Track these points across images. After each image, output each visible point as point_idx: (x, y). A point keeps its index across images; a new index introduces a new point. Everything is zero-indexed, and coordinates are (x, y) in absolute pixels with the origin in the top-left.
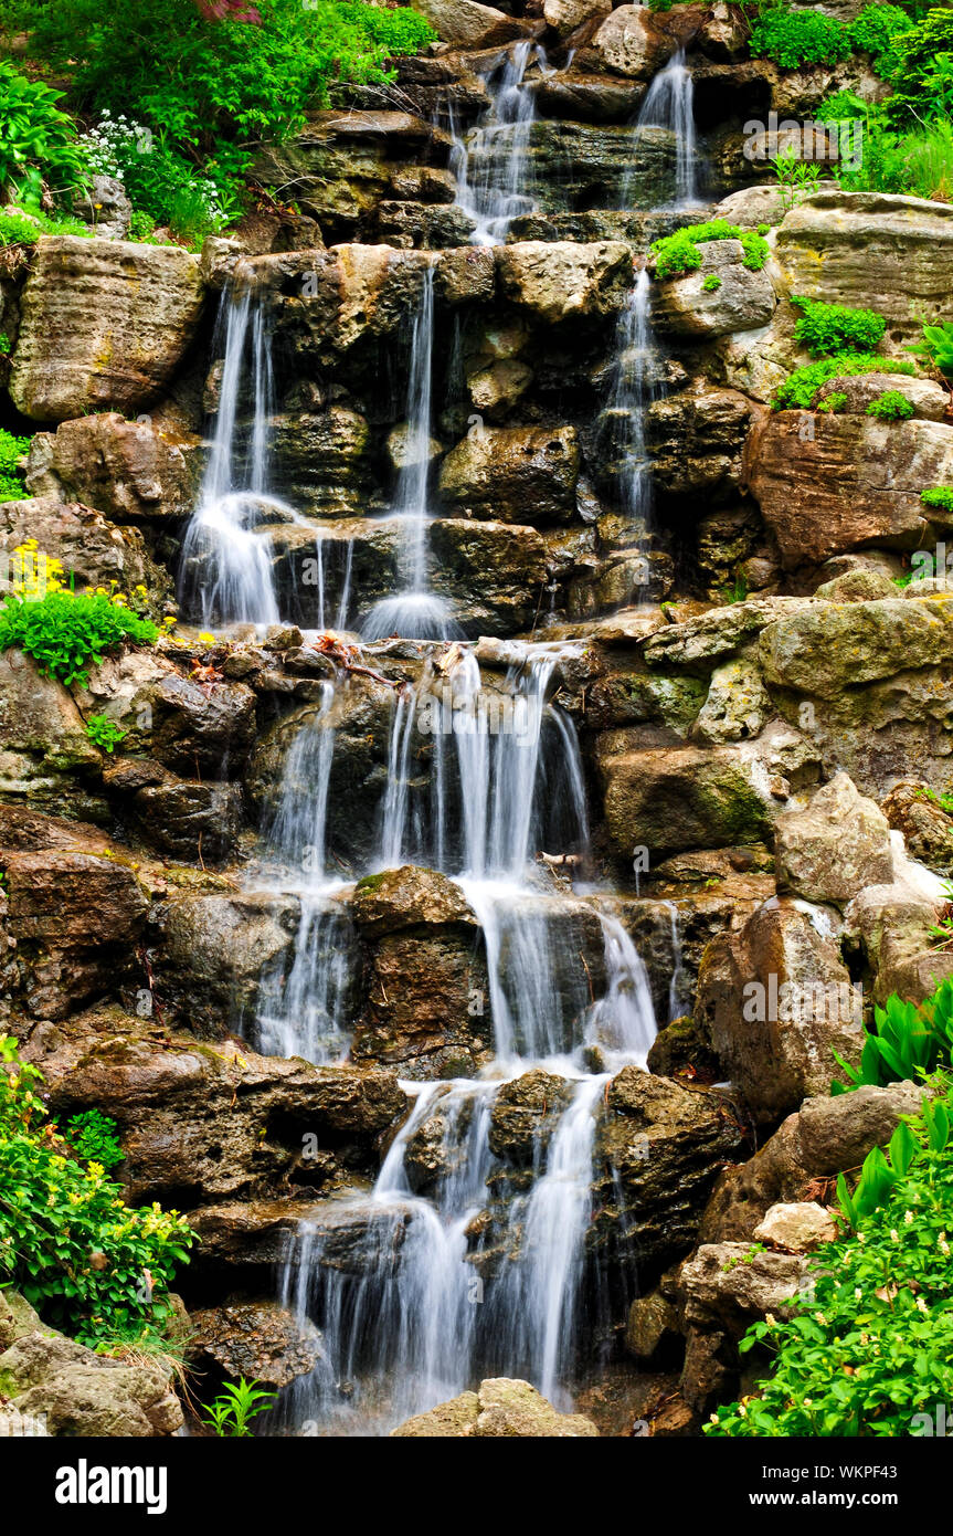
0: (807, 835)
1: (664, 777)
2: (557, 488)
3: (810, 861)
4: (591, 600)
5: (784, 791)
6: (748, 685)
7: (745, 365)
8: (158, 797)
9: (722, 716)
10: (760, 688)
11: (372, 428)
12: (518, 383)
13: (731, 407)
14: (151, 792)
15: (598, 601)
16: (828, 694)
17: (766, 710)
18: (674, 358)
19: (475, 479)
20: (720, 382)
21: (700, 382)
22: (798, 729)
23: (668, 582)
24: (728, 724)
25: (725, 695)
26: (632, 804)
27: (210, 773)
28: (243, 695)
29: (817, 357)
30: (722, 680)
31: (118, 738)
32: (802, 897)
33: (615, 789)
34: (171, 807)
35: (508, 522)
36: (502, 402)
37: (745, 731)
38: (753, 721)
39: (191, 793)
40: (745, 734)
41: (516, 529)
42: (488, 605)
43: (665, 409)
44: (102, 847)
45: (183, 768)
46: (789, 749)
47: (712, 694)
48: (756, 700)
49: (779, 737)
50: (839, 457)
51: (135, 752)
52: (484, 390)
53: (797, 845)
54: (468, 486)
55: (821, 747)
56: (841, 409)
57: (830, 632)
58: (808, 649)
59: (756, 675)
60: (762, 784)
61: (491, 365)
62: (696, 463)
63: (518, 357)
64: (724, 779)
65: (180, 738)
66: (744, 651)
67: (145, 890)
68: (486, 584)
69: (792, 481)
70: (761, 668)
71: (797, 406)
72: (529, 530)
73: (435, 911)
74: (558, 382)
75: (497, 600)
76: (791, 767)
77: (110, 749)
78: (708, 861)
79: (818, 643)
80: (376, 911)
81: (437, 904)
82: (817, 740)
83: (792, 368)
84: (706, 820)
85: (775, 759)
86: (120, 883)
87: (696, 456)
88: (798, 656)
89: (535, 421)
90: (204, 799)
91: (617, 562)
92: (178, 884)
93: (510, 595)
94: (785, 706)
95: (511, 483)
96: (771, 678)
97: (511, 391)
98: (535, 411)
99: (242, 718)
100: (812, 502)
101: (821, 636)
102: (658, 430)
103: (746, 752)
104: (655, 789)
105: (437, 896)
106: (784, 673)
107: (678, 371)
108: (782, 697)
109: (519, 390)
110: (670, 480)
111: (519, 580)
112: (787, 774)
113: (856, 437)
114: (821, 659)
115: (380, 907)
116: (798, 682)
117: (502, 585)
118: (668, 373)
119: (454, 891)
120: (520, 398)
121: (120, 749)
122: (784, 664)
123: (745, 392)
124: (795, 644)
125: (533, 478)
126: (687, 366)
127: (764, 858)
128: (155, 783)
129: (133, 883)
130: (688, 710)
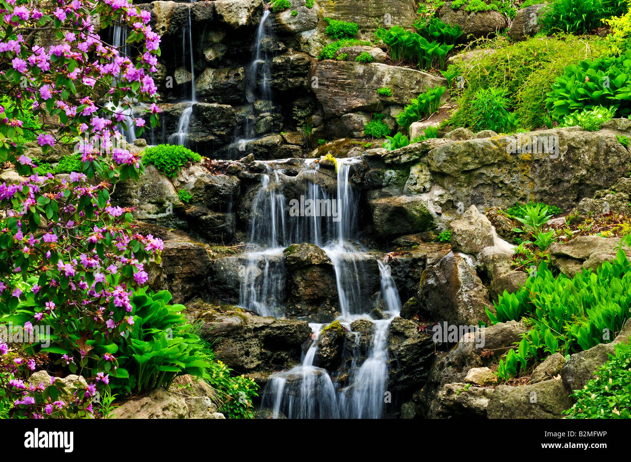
0: (463, 229)
1: (396, 207)
2: (238, 90)
3: (464, 239)
4: (252, 132)
5: (440, 211)
6: (424, 172)
7: (307, 43)
8: (206, 219)
9: (415, 184)
10: (429, 173)
11: (168, 69)
12: (222, 52)
13: (304, 59)
14: (204, 217)
15: (256, 133)
16: (455, 175)
17: (432, 181)
18: (281, 41)
19: (208, 88)
20: (297, 50)
21: (291, 50)
22: (444, 188)
23: (281, 125)
24: (418, 187)
25: (416, 176)
26: (384, 218)
27: (224, 210)
28: (235, 180)
29: (334, 39)
30: (414, 170)
31: (190, 197)
32: (462, 252)
33: (377, 212)
34: (212, 223)
35: (221, 104)
36: (217, 59)
37: (425, 189)
38: (427, 186)
39: (218, 218)
40: (425, 190)
41: (225, 106)
42: (215, 135)
43: (278, 60)
44: (187, 239)
45: (214, 208)
46: (441, 196)
47: (411, 176)
48: (428, 177)
49: (437, 191)
50: (345, 77)
51: (196, 202)
52: (210, 54)
53: (460, 233)
54: (205, 90)
55: (453, 194)
56: (346, 59)
57: (457, 152)
58: (449, 158)
59: (427, 168)
60: (433, 209)
61: (212, 45)
62: (291, 80)
63: (222, 42)
64: (418, 208)
65: (213, 197)
66: (422, 159)
67: (210, 255)
68: (213, 127)
69: (328, 86)
70: (429, 165)
71: (329, 58)
72: (229, 106)
73: (316, 260)
74: (237, 51)
75: (218, 133)
76: (443, 202)
77: (188, 201)
78: (413, 238)
79: (452, 155)
80: (294, 260)
81: (317, 257)
82: (451, 192)
83: (325, 44)
84: (411, 223)
85: (437, 199)
86: (201, 253)
87: (290, 77)
88: (445, 161)
89: (228, 66)
90: (223, 219)
91: (263, 117)
92: (217, 252)
93: (222, 131)
94: (439, 180)
95: (222, 89)
96: (433, 169)
97: (220, 54)
98: (229, 62)
99: (236, 188)
100: (336, 94)
101: (454, 153)
102: (276, 68)
103: (425, 197)
104: (393, 211)
105: (316, 254)
106: (439, 168)
107: (282, 46)
108: (438, 177)
109: (223, 54)
110: (281, 86)
111: (226, 125)
112: (441, 205)
113: (351, 69)
114: (454, 162)
115: (295, 259)
116: (445, 170)
117: (219, 127)
118: (279, 47)
119: (322, 252)
120: (223, 57)
121: (191, 202)
122: (439, 164)
123: (308, 53)
124: (444, 157)
125: (230, 87)
126: (285, 44)
127: (434, 236)
128: (205, 214)
129: (206, 252)
130: (401, 182)
